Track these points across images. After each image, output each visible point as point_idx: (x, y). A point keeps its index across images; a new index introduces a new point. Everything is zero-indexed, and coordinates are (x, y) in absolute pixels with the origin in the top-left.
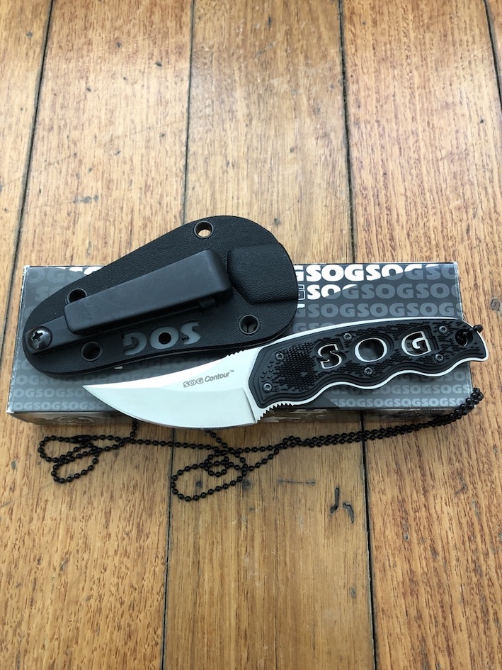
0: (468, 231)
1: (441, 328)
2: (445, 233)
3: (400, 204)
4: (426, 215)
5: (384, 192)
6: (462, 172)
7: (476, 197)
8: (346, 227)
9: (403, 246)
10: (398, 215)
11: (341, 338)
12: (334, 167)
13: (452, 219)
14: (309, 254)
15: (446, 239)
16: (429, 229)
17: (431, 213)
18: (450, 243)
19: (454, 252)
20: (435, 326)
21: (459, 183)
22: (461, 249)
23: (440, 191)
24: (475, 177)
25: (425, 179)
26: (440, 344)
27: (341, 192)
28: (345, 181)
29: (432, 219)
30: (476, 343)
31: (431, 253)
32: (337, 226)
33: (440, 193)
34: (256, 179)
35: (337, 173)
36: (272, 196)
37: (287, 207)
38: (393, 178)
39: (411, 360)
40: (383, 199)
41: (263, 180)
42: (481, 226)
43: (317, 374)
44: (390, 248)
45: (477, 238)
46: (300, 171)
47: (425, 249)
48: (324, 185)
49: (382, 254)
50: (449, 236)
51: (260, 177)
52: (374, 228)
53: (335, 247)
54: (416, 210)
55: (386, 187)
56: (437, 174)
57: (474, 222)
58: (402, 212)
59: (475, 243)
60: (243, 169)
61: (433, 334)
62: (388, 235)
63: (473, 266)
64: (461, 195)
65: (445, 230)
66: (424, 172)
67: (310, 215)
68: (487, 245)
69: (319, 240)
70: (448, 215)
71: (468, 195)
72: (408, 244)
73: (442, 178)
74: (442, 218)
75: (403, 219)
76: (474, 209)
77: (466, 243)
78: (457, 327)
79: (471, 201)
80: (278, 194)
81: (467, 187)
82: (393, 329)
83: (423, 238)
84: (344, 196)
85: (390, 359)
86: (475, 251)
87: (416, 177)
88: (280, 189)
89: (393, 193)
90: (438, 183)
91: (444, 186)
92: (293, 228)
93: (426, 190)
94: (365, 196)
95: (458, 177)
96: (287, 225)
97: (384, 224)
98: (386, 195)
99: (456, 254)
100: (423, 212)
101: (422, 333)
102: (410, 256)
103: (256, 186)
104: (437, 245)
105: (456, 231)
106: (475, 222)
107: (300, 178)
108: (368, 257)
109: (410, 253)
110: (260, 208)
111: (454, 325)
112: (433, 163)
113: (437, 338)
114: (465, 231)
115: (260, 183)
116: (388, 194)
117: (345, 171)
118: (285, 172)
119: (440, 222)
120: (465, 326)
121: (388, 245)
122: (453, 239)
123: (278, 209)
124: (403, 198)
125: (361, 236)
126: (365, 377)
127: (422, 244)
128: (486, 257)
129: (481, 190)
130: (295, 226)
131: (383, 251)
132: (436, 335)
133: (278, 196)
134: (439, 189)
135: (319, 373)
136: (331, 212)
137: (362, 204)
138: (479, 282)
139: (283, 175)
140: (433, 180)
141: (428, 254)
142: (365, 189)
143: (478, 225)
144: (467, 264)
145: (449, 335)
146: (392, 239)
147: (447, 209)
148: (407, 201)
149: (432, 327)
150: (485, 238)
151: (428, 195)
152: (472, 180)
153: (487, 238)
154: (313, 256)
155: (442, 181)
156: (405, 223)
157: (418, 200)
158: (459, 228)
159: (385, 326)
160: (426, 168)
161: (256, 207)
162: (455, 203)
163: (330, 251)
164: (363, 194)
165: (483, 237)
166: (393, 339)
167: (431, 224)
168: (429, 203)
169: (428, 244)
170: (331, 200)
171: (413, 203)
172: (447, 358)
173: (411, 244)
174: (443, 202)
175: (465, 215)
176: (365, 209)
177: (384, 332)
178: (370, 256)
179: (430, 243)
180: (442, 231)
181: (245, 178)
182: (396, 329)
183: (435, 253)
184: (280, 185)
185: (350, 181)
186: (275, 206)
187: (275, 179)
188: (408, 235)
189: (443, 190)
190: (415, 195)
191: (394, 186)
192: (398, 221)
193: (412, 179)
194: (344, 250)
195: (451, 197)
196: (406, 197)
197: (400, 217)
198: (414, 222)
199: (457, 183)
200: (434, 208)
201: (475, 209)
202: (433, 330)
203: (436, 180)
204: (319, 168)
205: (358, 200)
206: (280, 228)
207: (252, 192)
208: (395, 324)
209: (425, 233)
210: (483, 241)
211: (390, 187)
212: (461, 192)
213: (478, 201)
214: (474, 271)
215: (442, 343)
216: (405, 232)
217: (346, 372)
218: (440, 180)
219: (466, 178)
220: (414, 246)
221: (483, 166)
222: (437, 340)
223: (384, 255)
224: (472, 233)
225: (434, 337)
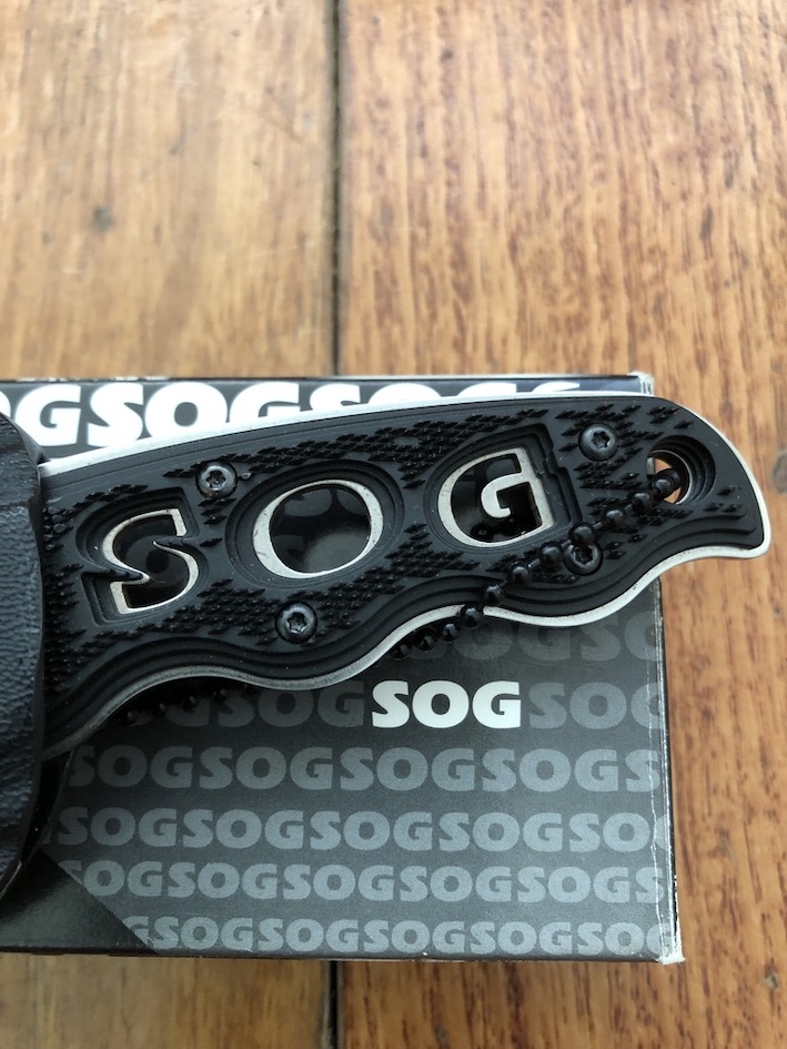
0: (707, 228)
1: (589, 434)
2: (631, 238)
3: (490, 148)
4: (573, 179)
5: (440, 111)
6: (697, 39)
7: (735, 117)
8: (317, 225)
9: (496, 286)
10: (482, 185)
11: (188, 487)
12: (289, 40)
13: (657, 192)
14: (195, 318)
15: (634, 258)
16: (580, 225)
17: (589, 172)
18: (648, 271)
19: (660, 299)
20: (569, 425)
21: (685, 73)
22: (685, 289)
23: (621, 105)
24: (735, 54)
25: (575, 63)
26: (585, 497)
27: (307, 116)
28: (321, 83)
29: (591, 193)
30: (726, 493)
31: (585, 304)
32: (289, 223)
33: (619, 110)
34: (49, 89)
35: (298, 57)
36: (93, 136)
37: (137, 171)
38: (472, 67)
39: (469, 567)
40: (435, 134)
41: (70, 90)
42: (751, 211)
43: (76, 647)
44: (452, 294)
45: (739, 254)
46: (183, 59)
47: (565, 293)
48: (255, 96)
49: (425, 312)
50: (645, 250)
51: (62, 81)
52: (403, 230)
53: (280, 295)
54: (542, 168)
55: (448, 93)
56: (614, 46)
57: (726, 199)
58: (496, 171)
59: (727, 267)
60: (13, 57)
61: (561, 460)
62: (448, 252)
63: (720, 343)
64: (689, 111)
65: (632, 229)
66: (573, 41)
67: (205, 193)
68: (767, 274)
69: (229, 272)
70: (644, 179)
71: (712, 108)
72: (511, 279)
73: (627, 61)
74: (624, 189)
75: (499, 195)
76: (727, 156)
77: (700, 268)
78: (654, 429)
79: (719, 132)
80: (112, 128)
81: (711, 87)
82: (401, 442)
83: (559, 255)
84: (314, 131)
85: (387, 565)
86: (730, 295)
87: (548, 60)
88: (120, 114)
89: (469, 115)
90: (615, 76)
91: (633, 85)
92: (150, 235)
93: (576, 100)
94: (381, 127)
95: (682, 57)
96: (133, 230)
97: (438, 212)
98: (447, 122)
99: (668, 305)
100: (564, 172)
101: (520, 454)
102: (515, 317)
103: (47, 111)
104: (606, 279)
105: (666, 231)
106: (730, 201)
107: (184, 78)
108: (381, 323)
109: (514, 308)
110: (54, 176)
111: (641, 423)
112: (602, 13)
113: (574, 475)
114: (696, 230)
115: (60, 99)
116: (455, 118)
117: (322, 52)
118: (140, 64)
119: (617, 203)
120: (684, 426)
121: (448, 282)
122: (657, 256)
123: (109, 177)
124: (502, 128)
125: (361, 255)
126: (283, 646)
127: (557, 277)
128: (762, 315)
129: (753, 94)
130: (158, 230)
131: (431, 303)
132: (571, 462)
133: (110, 139)
134: (618, 95)
135: (89, 638)
136: (272, 182)
137: (371, 153)
138: (740, 399)
139: (131, 72)
140: (601, 68)
141: (574, 307)
142: (383, 104)
143: (741, 210)
144: (699, 337)
145: (622, 461)
146: (460, 261)
147: (639, 158)
148: (511, 138)
149: (557, 430)
150: (762, 251)
151: (581, 115)
152: (725, 61)
153: (769, 250)
154: (208, 326)
155: (629, 70)
156: (502, 209)
157: (550, 135)
158: (678, 221)
159: (370, 431)
160: (580, 30)
161: (41, 174)
162: (667, 138)
163: (262, 306)
164: (374, 121)
165: (754, 249)
166: (402, 484)
167: (589, 209)
168: (585, 141)
169: (574, 277)
170: (274, 144)
171: (532, 145)
172: (614, 557)
173: (521, 280)
174: (630, 137)
175: (697, 179)
176: (381, 170)
177: (364, 457)
178: (388, 321)
179: (582, 270)
180: (624, 232)
181: (16, 84)
182: (415, 443)
183: (597, 306)
184: (120, 103)
185: (336, 81)
186: (99, 168)
187: (105, 84)
188: (514, 247)
189: (631, 102)
190: (538, 119)
191: (473, 92)
192: (482, 201)
193: (533, 68)
194: (308, 301)
195: (654, 121)
196: (511, 126)
197: (489, 190)
198: (533, 204)
199: (675, 75)
200: (598, 157)
201: (732, 158)
202: (560, 442)
203: (608, 66)
204: (245, 44)
205: (360, 142)
206: (110, 238)
207: (32, 129)
208: (409, 425)
209: (568, 241)
210: (754, 261)
211: (462, 93)
212: (689, 102)
213: (742, 129)
214: (725, 362)
215: (594, 495)
216: (503, 238)
217: (204, 632)
218: (621, 67)
219: (707, 57)
220: (529, 283)
221: (762, 19)
222: (577, 484)
223: (433, 316)
224: (721, 237)
225: (564, 471)
